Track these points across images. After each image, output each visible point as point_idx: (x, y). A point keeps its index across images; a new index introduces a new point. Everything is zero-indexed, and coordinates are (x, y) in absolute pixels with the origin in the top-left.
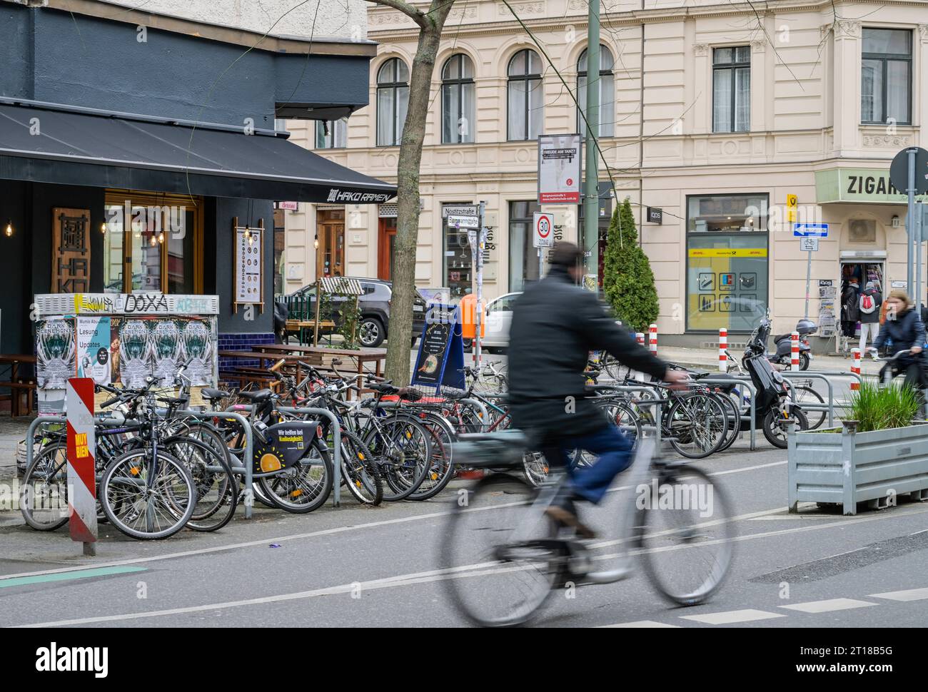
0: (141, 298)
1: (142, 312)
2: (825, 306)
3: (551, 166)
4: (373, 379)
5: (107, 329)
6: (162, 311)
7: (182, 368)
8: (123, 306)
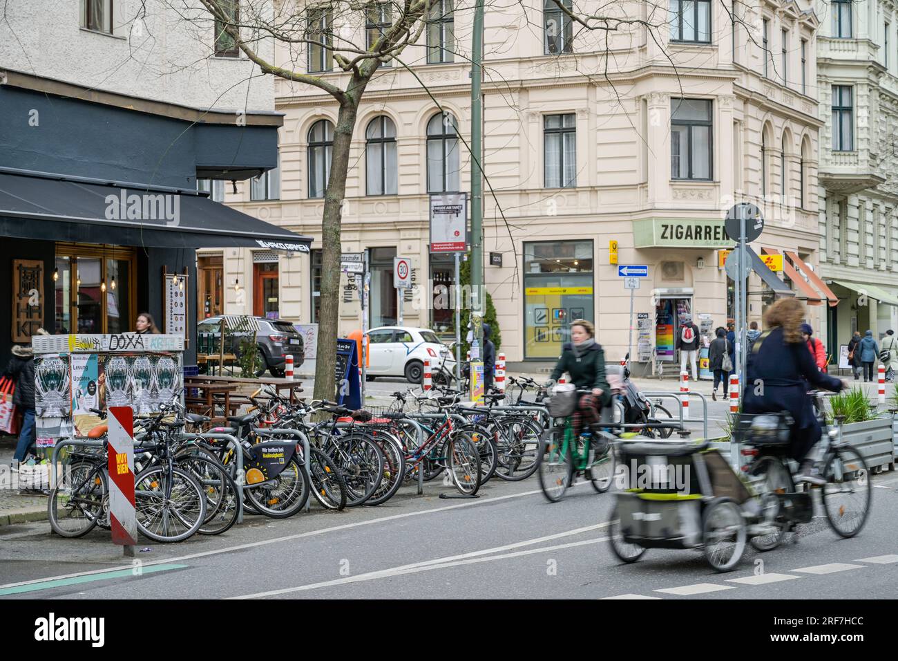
0: (122, 337)
1: (123, 350)
2: (643, 336)
3: (440, 220)
4: (327, 404)
5: (95, 364)
6: (139, 348)
7: (176, 397)
8: (108, 345)
